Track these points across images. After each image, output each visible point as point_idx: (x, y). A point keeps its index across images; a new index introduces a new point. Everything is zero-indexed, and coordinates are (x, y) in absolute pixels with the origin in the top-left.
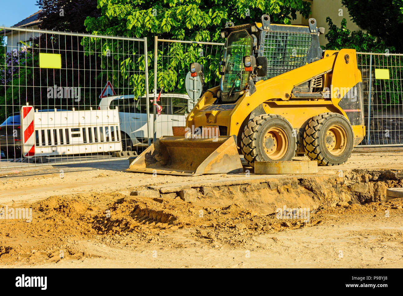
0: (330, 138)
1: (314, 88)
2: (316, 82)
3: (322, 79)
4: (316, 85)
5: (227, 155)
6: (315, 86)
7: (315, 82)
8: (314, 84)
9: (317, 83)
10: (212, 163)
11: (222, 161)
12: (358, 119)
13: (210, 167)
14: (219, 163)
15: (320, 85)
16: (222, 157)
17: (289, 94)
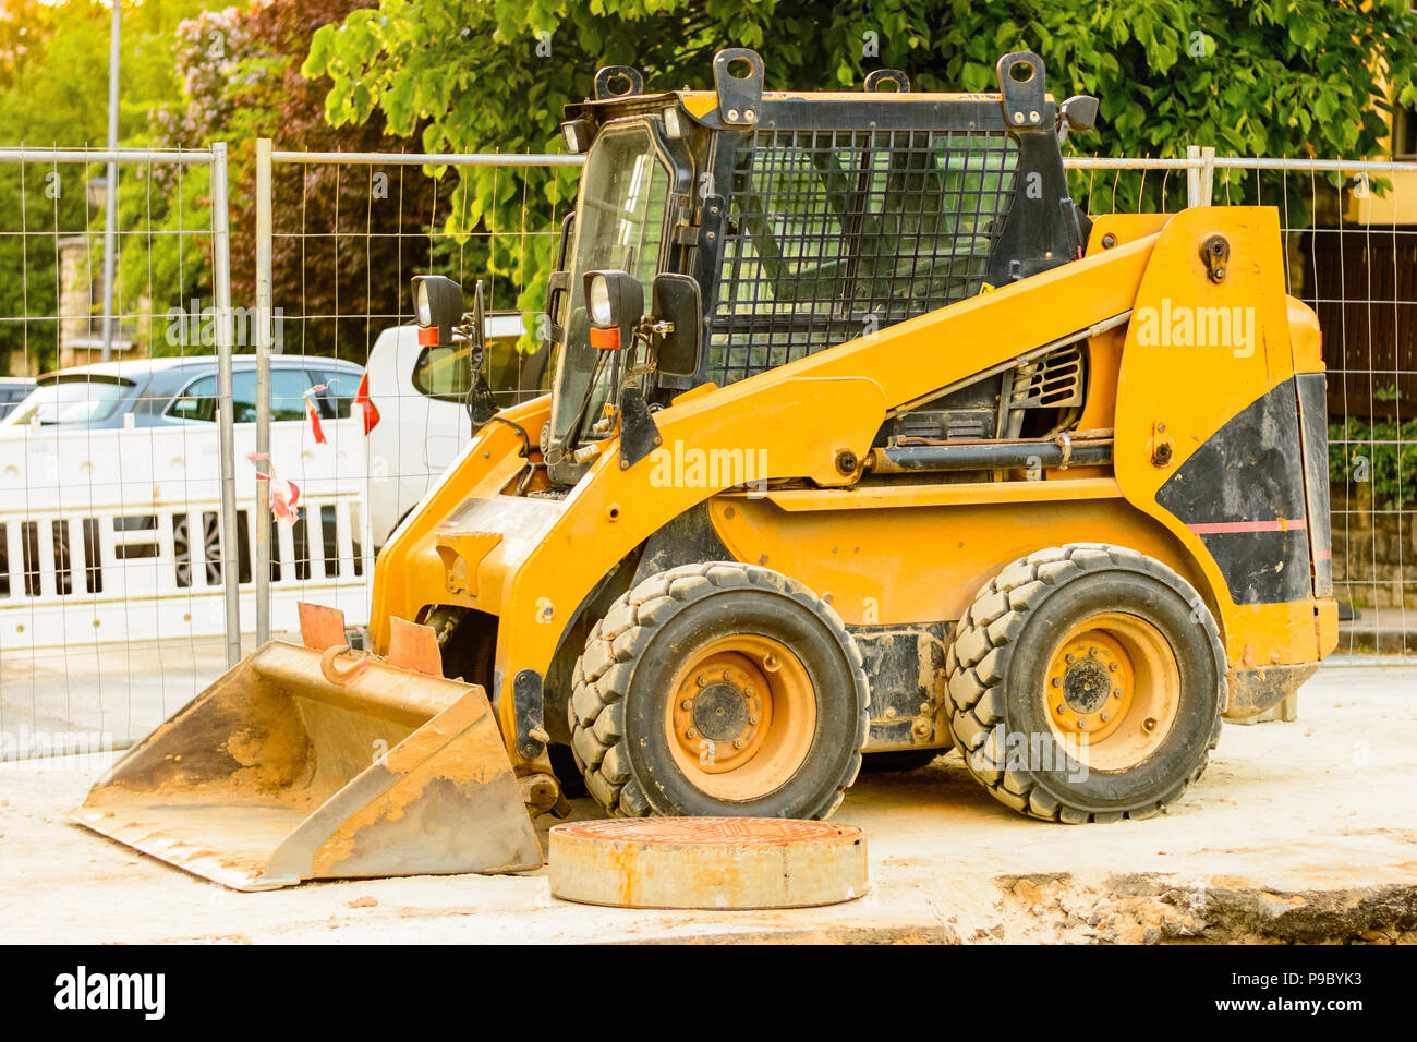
0: (1093, 674)
1: (1030, 413)
2: (1044, 382)
3: (1077, 362)
4: (1042, 394)
5: (445, 784)
6: (1035, 402)
7: (1037, 380)
8: (1034, 392)
9: (1046, 388)
10: (358, 825)
11: (417, 814)
12: (1279, 568)
13: (350, 846)
14: (400, 821)
15: (1070, 393)
16: (420, 794)
17: (861, 454)
